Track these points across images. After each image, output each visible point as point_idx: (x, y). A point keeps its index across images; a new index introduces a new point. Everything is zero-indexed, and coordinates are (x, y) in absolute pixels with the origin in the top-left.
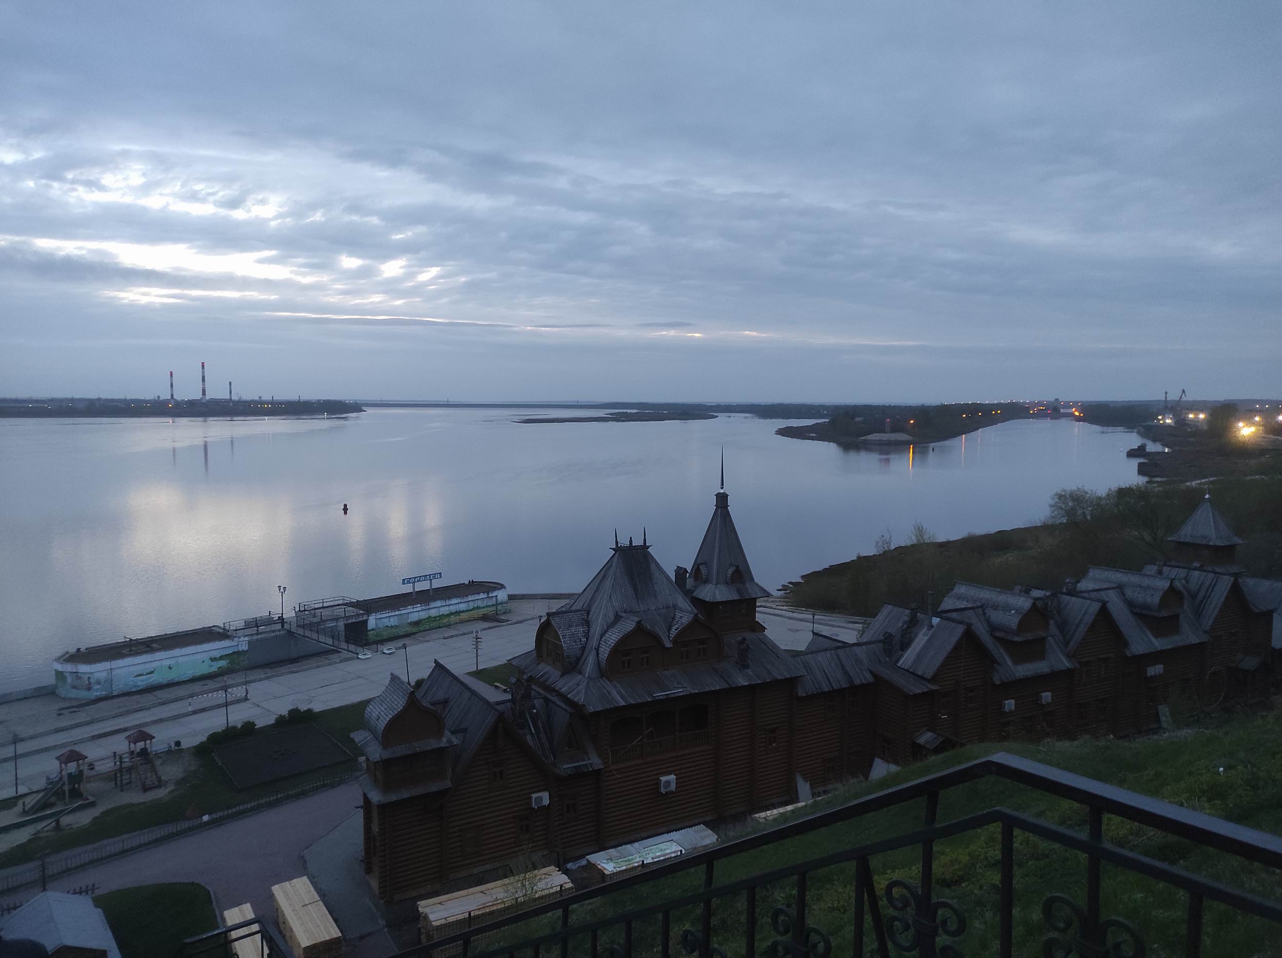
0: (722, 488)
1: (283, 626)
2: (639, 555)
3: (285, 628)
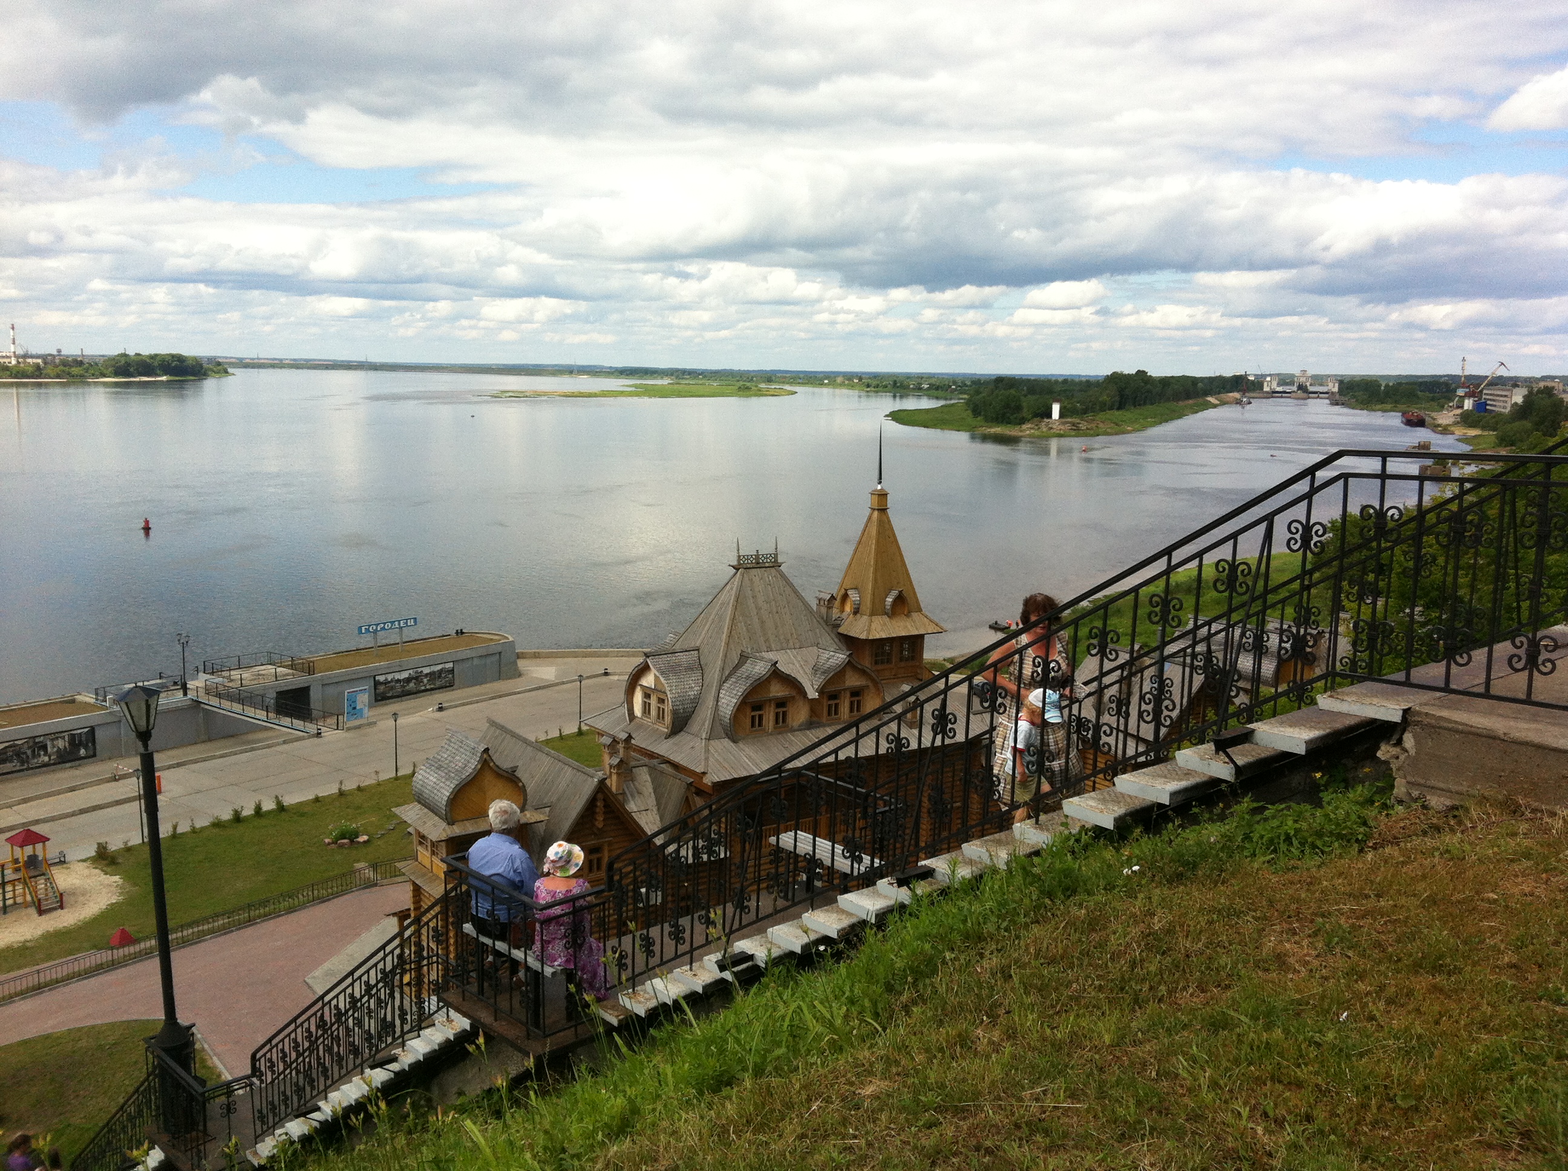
0: (880, 483)
1: (185, 694)
2: (769, 575)
3: (189, 696)
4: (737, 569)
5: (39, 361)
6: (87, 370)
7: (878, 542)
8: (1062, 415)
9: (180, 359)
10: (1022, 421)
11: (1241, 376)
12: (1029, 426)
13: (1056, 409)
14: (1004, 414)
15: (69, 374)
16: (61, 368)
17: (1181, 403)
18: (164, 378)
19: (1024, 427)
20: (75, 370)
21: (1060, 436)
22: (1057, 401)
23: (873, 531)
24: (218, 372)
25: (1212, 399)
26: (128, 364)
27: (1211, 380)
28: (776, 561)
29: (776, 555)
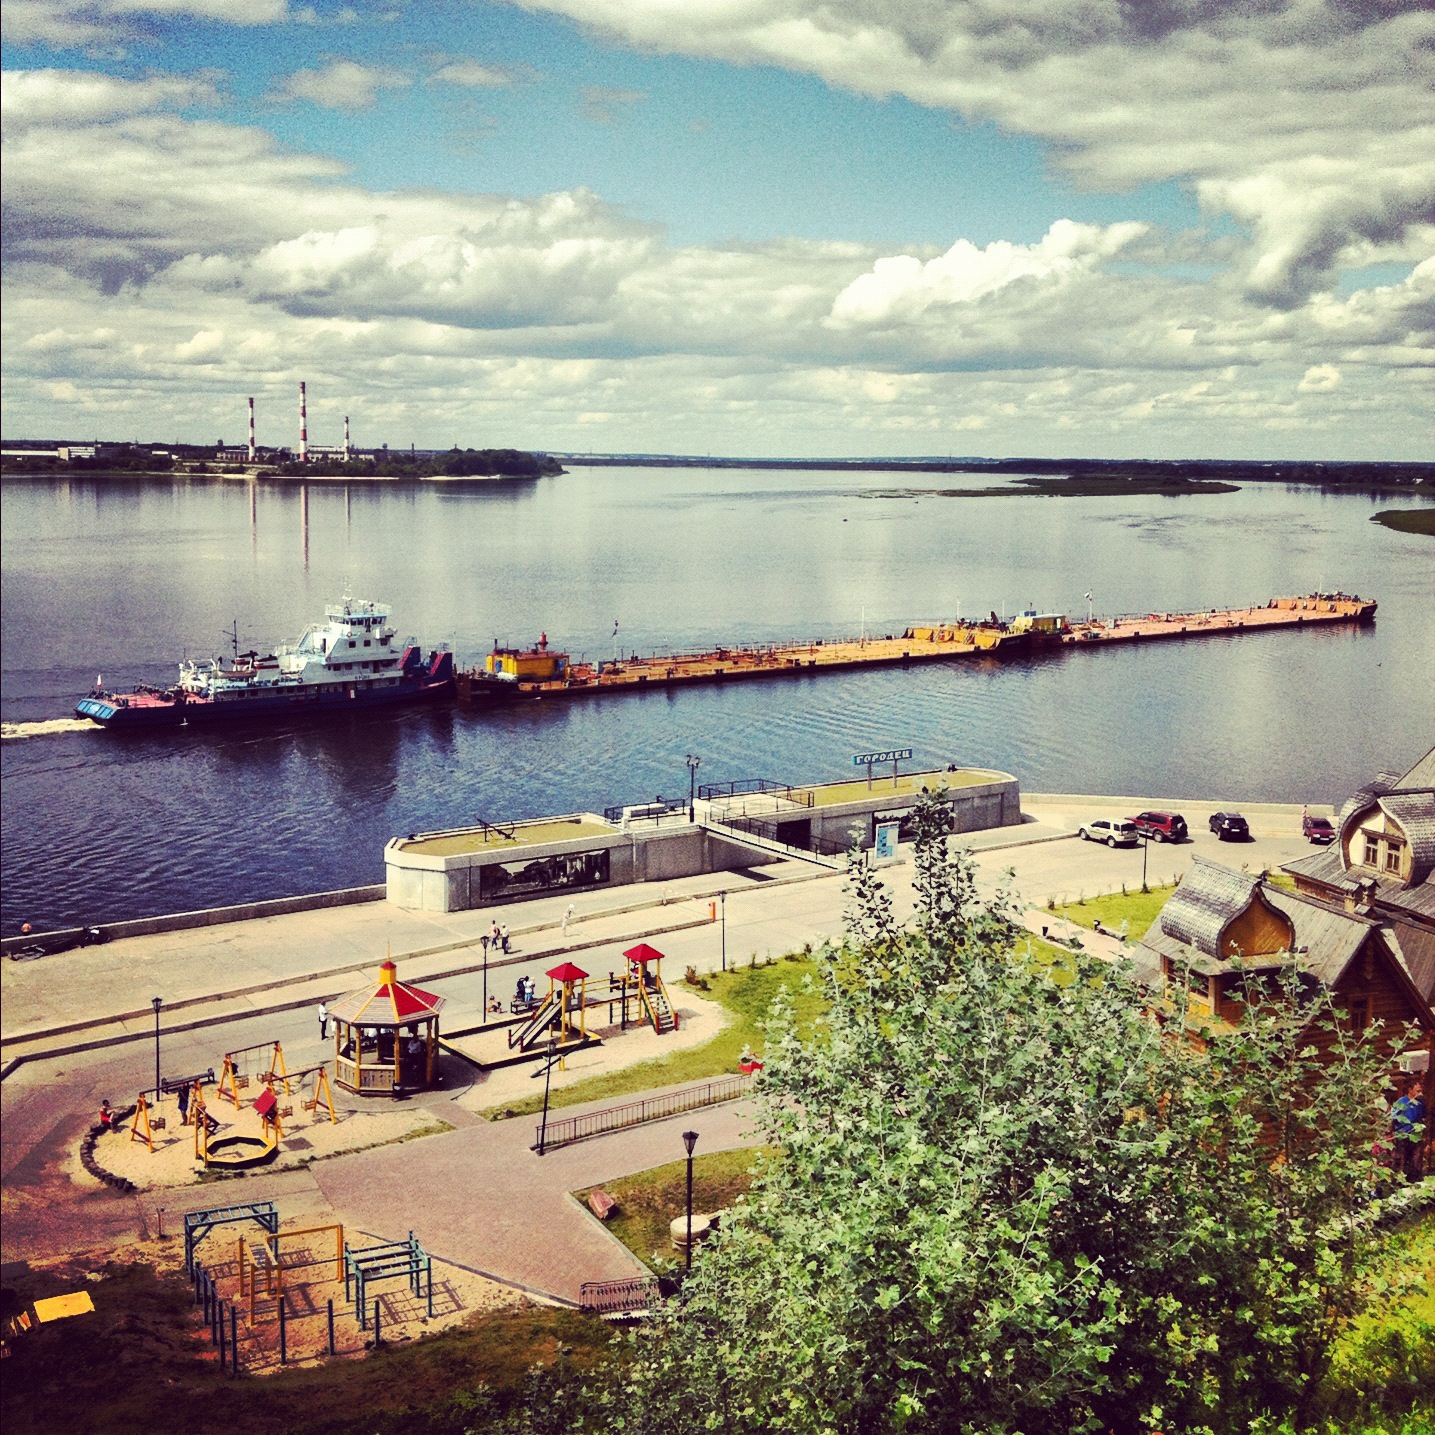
1: (692, 820)
3: (696, 823)
5: (371, 457)
6: (419, 468)
9: (513, 455)
15: (401, 471)
16: (394, 464)
18: (497, 477)
20: (408, 467)
24: (551, 470)
26: (462, 461)
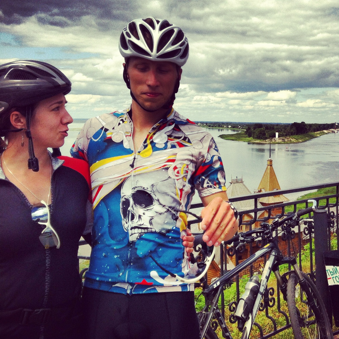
2: (240, 185)
4: (231, 183)
7: (270, 175)
8: (279, 137)
10: (266, 138)
11: (334, 123)
12: (269, 140)
13: (277, 134)
14: (260, 136)
17: (316, 133)
19: (267, 140)
21: (279, 143)
22: (277, 132)
23: (269, 171)
25: (325, 131)
27: (324, 125)
28: (242, 181)
29: (242, 179)
